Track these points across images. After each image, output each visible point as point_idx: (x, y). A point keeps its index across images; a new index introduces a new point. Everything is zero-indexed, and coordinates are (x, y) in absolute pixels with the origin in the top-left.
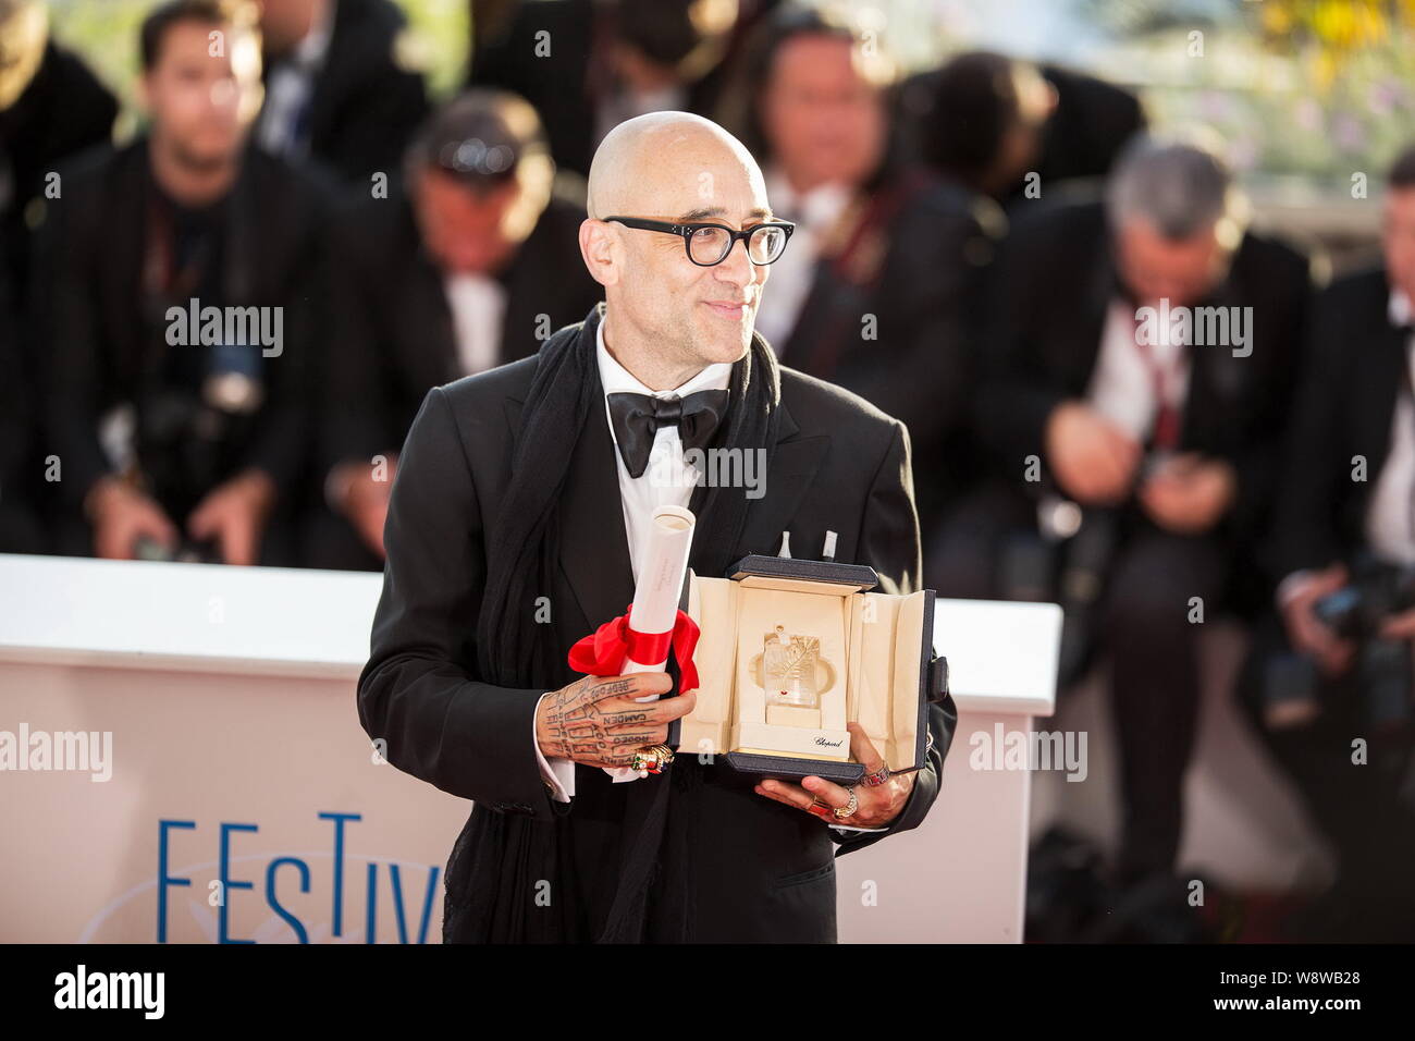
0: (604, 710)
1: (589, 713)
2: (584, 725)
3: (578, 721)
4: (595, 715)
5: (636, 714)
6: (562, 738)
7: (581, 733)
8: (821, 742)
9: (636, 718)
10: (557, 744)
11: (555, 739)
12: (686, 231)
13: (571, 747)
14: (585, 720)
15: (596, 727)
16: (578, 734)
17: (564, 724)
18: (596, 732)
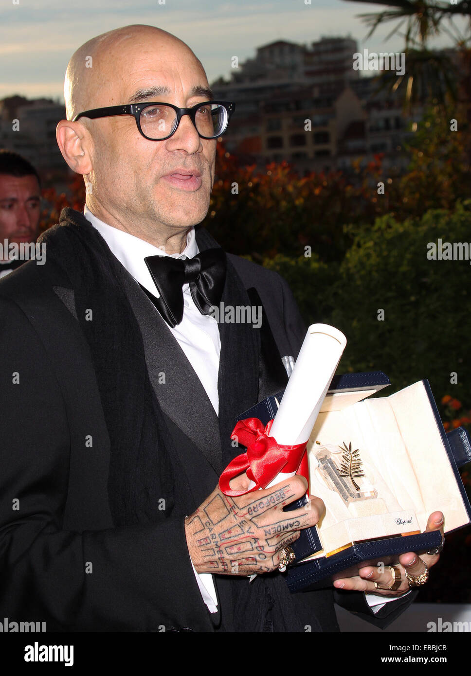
0: (262, 522)
1: (246, 528)
2: (243, 541)
3: (236, 538)
4: (253, 529)
5: (291, 522)
6: (217, 556)
7: (239, 549)
8: (400, 522)
9: (291, 525)
10: (212, 562)
11: (211, 558)
12: (135, 109)
13: (228, 563)
14: (241, 536)
15: (256, 540)
16: (235, 550)
17: (219, 544)
18: (255, 545)
